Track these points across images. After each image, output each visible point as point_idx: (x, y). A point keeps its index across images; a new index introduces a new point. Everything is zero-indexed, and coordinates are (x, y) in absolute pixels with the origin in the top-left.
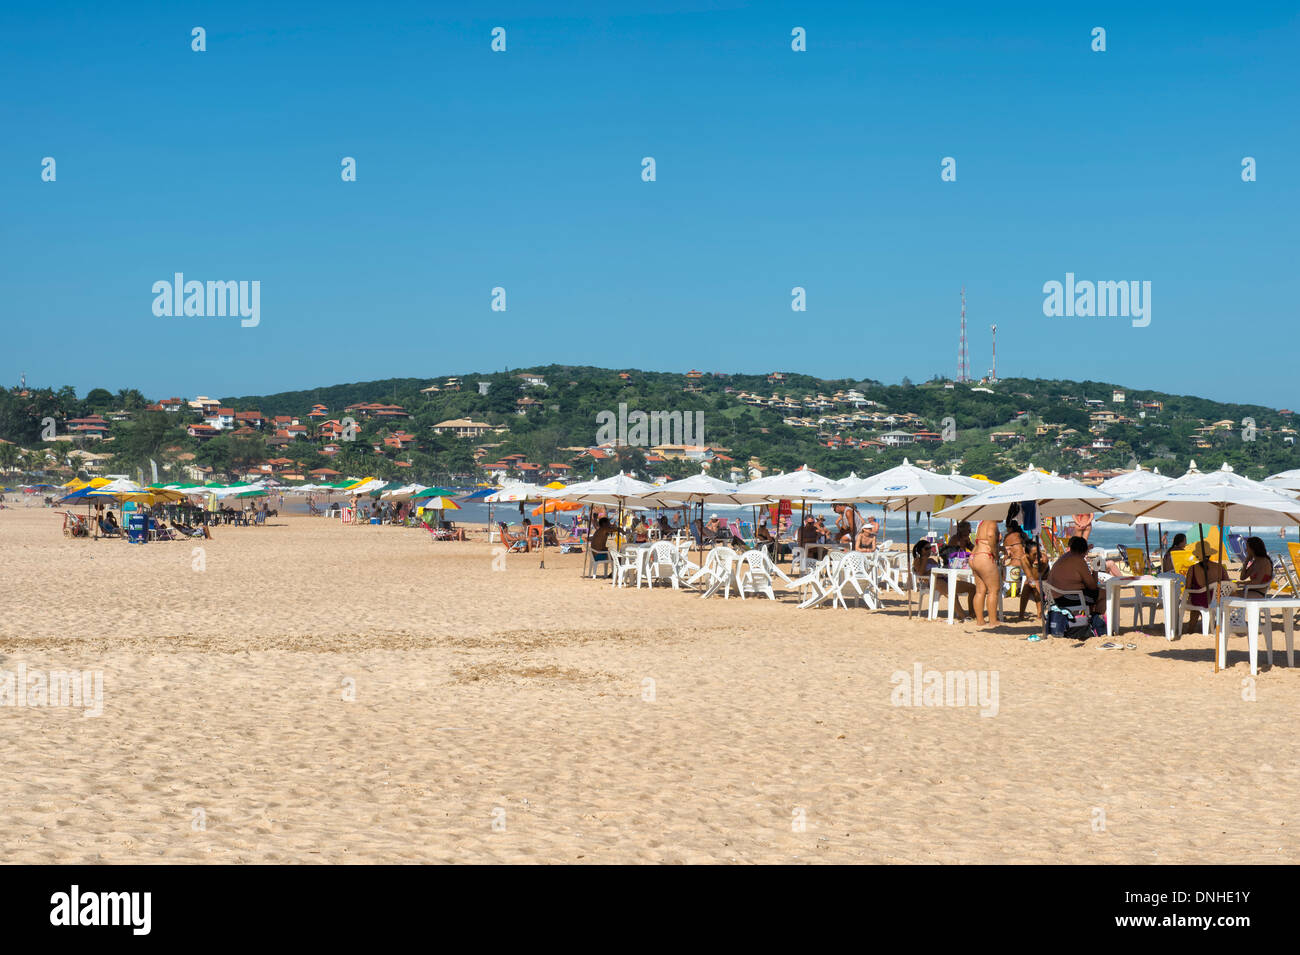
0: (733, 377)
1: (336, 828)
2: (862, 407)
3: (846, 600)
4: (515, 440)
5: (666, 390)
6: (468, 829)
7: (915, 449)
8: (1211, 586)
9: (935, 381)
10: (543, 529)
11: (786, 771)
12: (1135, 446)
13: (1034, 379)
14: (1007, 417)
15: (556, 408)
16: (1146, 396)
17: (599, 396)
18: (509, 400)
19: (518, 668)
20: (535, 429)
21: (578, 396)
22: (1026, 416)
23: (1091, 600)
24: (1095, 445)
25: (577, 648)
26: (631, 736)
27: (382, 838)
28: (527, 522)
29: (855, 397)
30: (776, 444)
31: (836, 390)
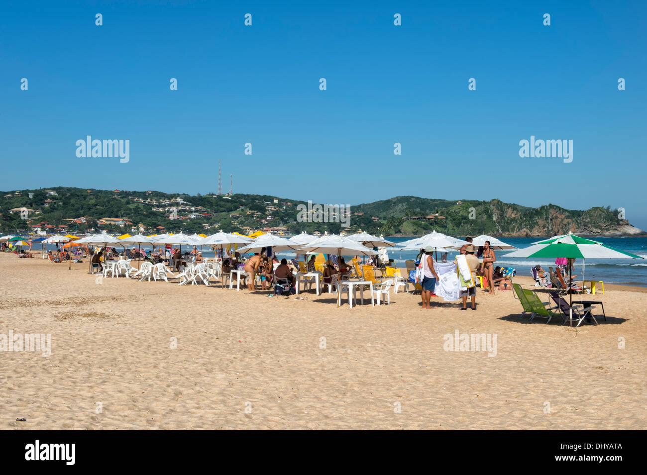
0: (133, 192)
1: (41, 386)
2: (182, 204)
3: (197, 282)
4: (44, 216)
5: (106, 197)
6: (93, 384)
7: (203, 220)
8: (332, 276)
9: (209, 195)
10: (65, 253)
11: (203, 353)
12: (282, 219)
13: (245, 194)
14: (236, 208)
15: (61, 204)
16: (286, 201)
17: (79, 199)
18: (41, 200)
19: (80, 313)
20: (52, 212)
21: (70, 199)
22: (243, 208)
23: (290, 281)
24: (268, 219)
25: (100, 304)
26: (137, 341)
27: (61, 389)
28: (59, 251)
29: (179, 200)
30: (149, 218)
31: (172, 198)
